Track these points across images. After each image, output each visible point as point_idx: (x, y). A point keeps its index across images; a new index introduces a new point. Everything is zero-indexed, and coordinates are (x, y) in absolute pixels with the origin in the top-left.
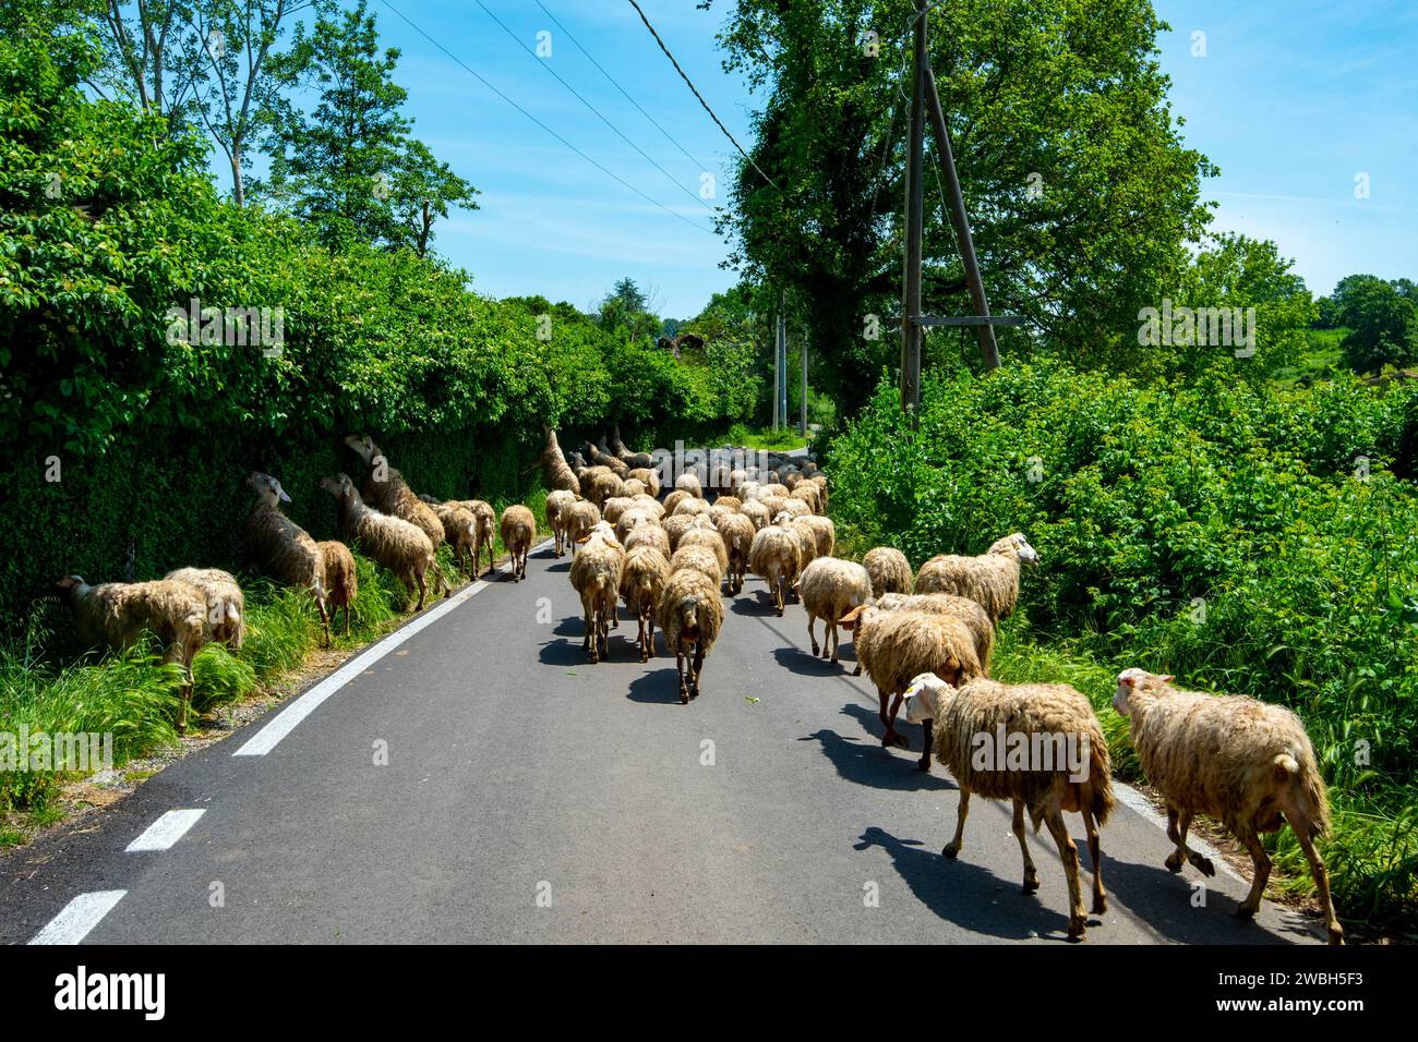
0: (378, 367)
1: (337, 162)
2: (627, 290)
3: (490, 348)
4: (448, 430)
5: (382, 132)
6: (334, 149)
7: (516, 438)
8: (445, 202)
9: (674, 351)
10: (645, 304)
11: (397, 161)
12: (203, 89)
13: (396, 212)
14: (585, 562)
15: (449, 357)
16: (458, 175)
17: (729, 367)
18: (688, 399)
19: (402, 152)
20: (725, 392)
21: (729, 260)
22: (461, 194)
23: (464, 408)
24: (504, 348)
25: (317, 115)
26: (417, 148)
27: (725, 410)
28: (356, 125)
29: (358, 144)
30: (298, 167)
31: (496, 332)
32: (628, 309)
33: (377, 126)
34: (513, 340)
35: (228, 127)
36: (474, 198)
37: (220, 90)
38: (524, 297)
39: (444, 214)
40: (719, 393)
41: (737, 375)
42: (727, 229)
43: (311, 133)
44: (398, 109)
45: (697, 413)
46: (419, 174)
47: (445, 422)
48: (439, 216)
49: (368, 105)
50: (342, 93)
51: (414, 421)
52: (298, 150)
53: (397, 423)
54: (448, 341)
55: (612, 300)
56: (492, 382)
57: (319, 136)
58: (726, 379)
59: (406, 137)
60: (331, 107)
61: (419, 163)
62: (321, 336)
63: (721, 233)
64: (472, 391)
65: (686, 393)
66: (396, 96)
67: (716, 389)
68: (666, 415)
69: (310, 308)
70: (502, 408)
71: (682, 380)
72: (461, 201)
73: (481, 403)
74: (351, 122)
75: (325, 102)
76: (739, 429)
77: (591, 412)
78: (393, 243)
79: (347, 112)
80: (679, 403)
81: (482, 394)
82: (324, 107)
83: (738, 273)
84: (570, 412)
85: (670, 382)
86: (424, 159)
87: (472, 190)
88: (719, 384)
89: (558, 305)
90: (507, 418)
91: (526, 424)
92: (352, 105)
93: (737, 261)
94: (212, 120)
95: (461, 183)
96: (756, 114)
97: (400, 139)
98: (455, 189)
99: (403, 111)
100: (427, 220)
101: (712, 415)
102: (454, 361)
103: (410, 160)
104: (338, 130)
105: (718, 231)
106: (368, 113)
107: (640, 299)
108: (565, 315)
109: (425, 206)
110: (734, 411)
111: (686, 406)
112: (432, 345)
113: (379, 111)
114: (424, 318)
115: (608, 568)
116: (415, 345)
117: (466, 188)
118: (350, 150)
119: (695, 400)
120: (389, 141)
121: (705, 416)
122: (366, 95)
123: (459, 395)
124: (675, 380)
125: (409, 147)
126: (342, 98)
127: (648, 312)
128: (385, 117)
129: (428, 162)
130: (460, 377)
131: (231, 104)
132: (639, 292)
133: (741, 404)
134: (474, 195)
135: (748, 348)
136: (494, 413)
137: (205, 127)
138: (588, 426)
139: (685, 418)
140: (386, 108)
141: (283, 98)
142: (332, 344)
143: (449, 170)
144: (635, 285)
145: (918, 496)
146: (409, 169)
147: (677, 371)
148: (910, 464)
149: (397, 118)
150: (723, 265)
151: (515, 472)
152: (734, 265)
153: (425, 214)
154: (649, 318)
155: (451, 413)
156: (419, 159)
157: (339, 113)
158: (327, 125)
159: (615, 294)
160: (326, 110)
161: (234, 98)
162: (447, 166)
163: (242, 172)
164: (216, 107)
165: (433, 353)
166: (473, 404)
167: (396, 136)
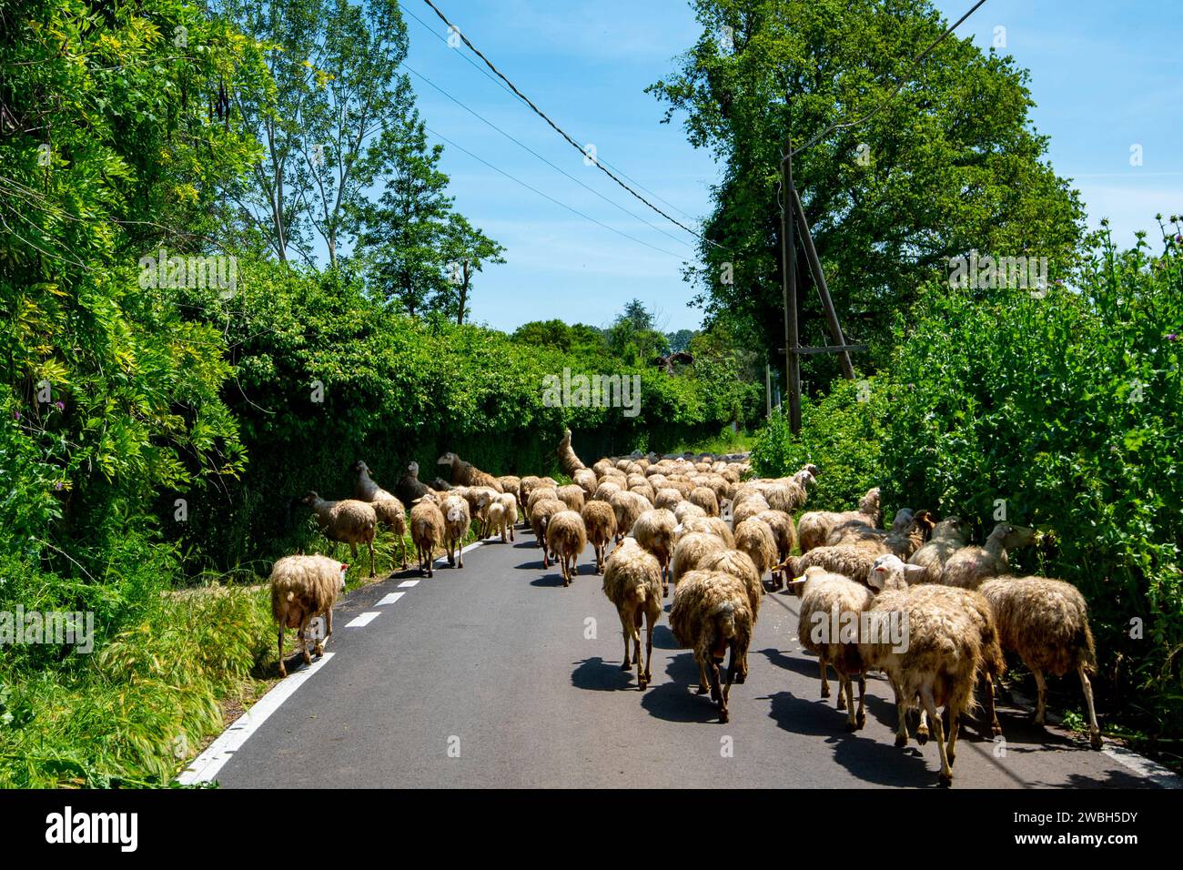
0: (465, 396)
1: (398, 234)
2: (635, 311)
3: (522, 381)
4: (498, 432)
5: (431, 209)
6: (396, 225)
7: (540, 438)
8: (480, 259)
9: (667, 367)
10: (651, 322)
11: (443, 231)
12: (309, 196)
13: (443, 270)
14: (621, 572)
15: (498, 388)
16: (489, 238)
17: (715, 378)
18: (676, 406)
19: (446, 222)
20: (712, 400)
21: (694, 300)
22: (492, 252)
23: (508, 418)
24: (530, 379)
25: (382, 200)
26: (458, 219)
27: (714, 415)
28: (412, 206)
29: (414, 220)
30: (370, 240)
31: (525, 369)
32: (636, 328)
33: (427, 205)
34: (536, 373)
35: (326, 222)
36: (502, 255)
37: (321, 195)
38: (544, 321)
39: (479, 269)
40: (707, 401)
41: (721, 385)
42: (692, 278)
43: (379, 214)
44: (443, 191)
45: (687, 418)
46: (460, 240)
47: (497, 427)
48: (476, 271)
49: (419, 190)
50: (401, 182)
51: (480, 426)
52: (369, 227)
53: (471, 428)
54: (497, 379)
55: (622, 320)
56: (523, 401)
57: (384, 216)
58: (712, 389)
59: (448, 210)
60: (393, 194)
61: (459, 230)
62: (438, 383)
63: (688, 281)
64: (512, 407)
65: (675, 401)
66: (441, 181)
67: (704, 397)
68: (660, 420)
69: (434, 369)
70: (530, 418)
71: (671, 392)
72: (491, 257)
73: (517, 414)
74: (408, 204)
75: (388, 190)
76: (730, 430)
77: (593, 419)
78: (441, 293)
79: (405, 196)
80: (668, 410)
81: (517, 409)
82: (388, 194)
83: (702, 310)
84: (577, 419)
85: (661, 394)
86: (463, 227)
87: (500, 248)
88: (706, 394)
89: (574, 327)
90: (533, 424)
91: (546, 428)
92: (408, 190)
93: (701, 301)
94: (316, 217)
95: (492, 243)
96: (714, 187)
97: (445, 213)
98: (487, 248)
99: (447, 192)
100: (467, 275)
101: (701, 419)
102: (502, 390)
103: (454, 229)
104: (399, 211)
105: (686, 279)
106: (421, 196)
107: (647, 318)
108: (580, 334)
109: (465, 264)
110: (722, 415)
111: (675, 412)
112: (489, 381)
113: (429, 193)
114: (485, 366)
115: (648, 578)
116: (481, 383)
117: (495, 247)
118: (407, 225)
119: (683, 408)
120: (437, 215)
121: (695, 421)
122: (419, 183)
123: (504, 410)
124: (665, 392)
125: (451, 218)
126: (401, 186)
127: (654, 329)
128: (433, 198)
129: (466, 229)
130: (505, 399)
131: (328, 205)
132: (646, 312)
133: (729, 409)
134: (502, 251)
135: (731, 362)
136: (524, 421)
137: (311, 222)
138: (591, 430)
139: (675, 423)
140: (433, 191)
141: (363, 196)
142: (443, 386)
143: (482, 234)
144: (643, 305)
145: (786, 463)
146: (451, 235)
147: (667, 385)
148: (780, 442)
149: (442, 198)
150: (691, 304)
151: (539, 462)
152: (699, 304)
153: (465, 271)
154: (655, 335)
155: (500, 421)
156: (460, 228)
157: (399, 197)
158: (390, 208)
159: (625, 314)
160: (390, 196)
161: (331, 201)
162: (480, 231)
163: (336, 252)
164: (318, 208)
165: (490, 386)
166: (513, 415)
167: (440, 210)
